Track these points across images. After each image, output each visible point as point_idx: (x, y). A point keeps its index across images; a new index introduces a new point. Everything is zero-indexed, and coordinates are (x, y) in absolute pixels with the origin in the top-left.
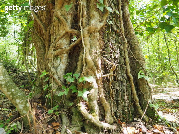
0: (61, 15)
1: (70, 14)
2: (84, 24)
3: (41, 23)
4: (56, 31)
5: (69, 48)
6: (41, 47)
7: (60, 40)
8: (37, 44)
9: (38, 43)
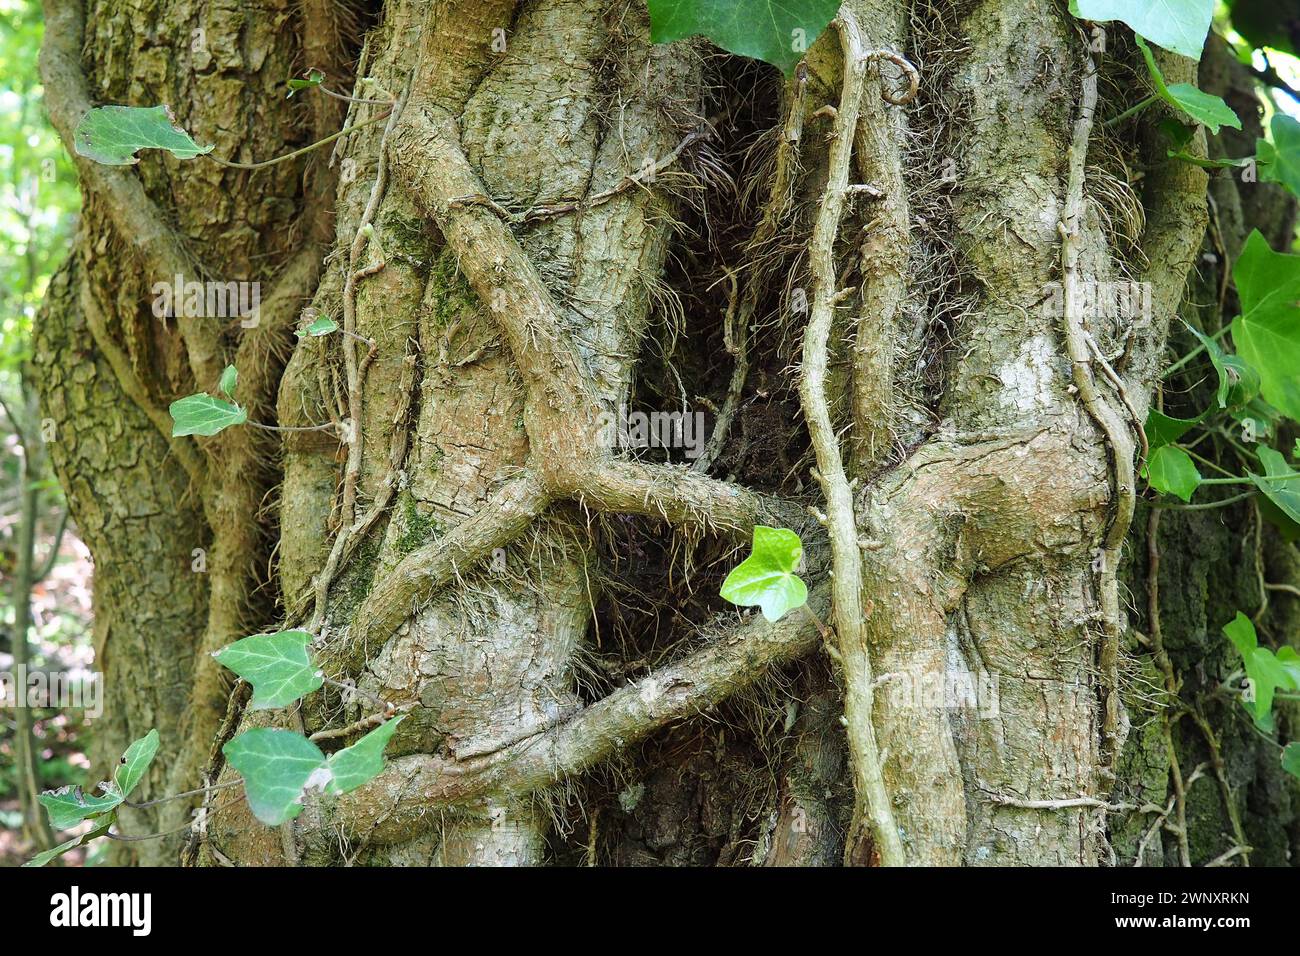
0: (473, 190)
1: (631, 191)
2: (877, 392)
3: (159, 231)
4: (375, 431)
5: (569, 752)
6: (156, 546)
7: (432, 623)
8: (100, 499)
9: (108, 487)
